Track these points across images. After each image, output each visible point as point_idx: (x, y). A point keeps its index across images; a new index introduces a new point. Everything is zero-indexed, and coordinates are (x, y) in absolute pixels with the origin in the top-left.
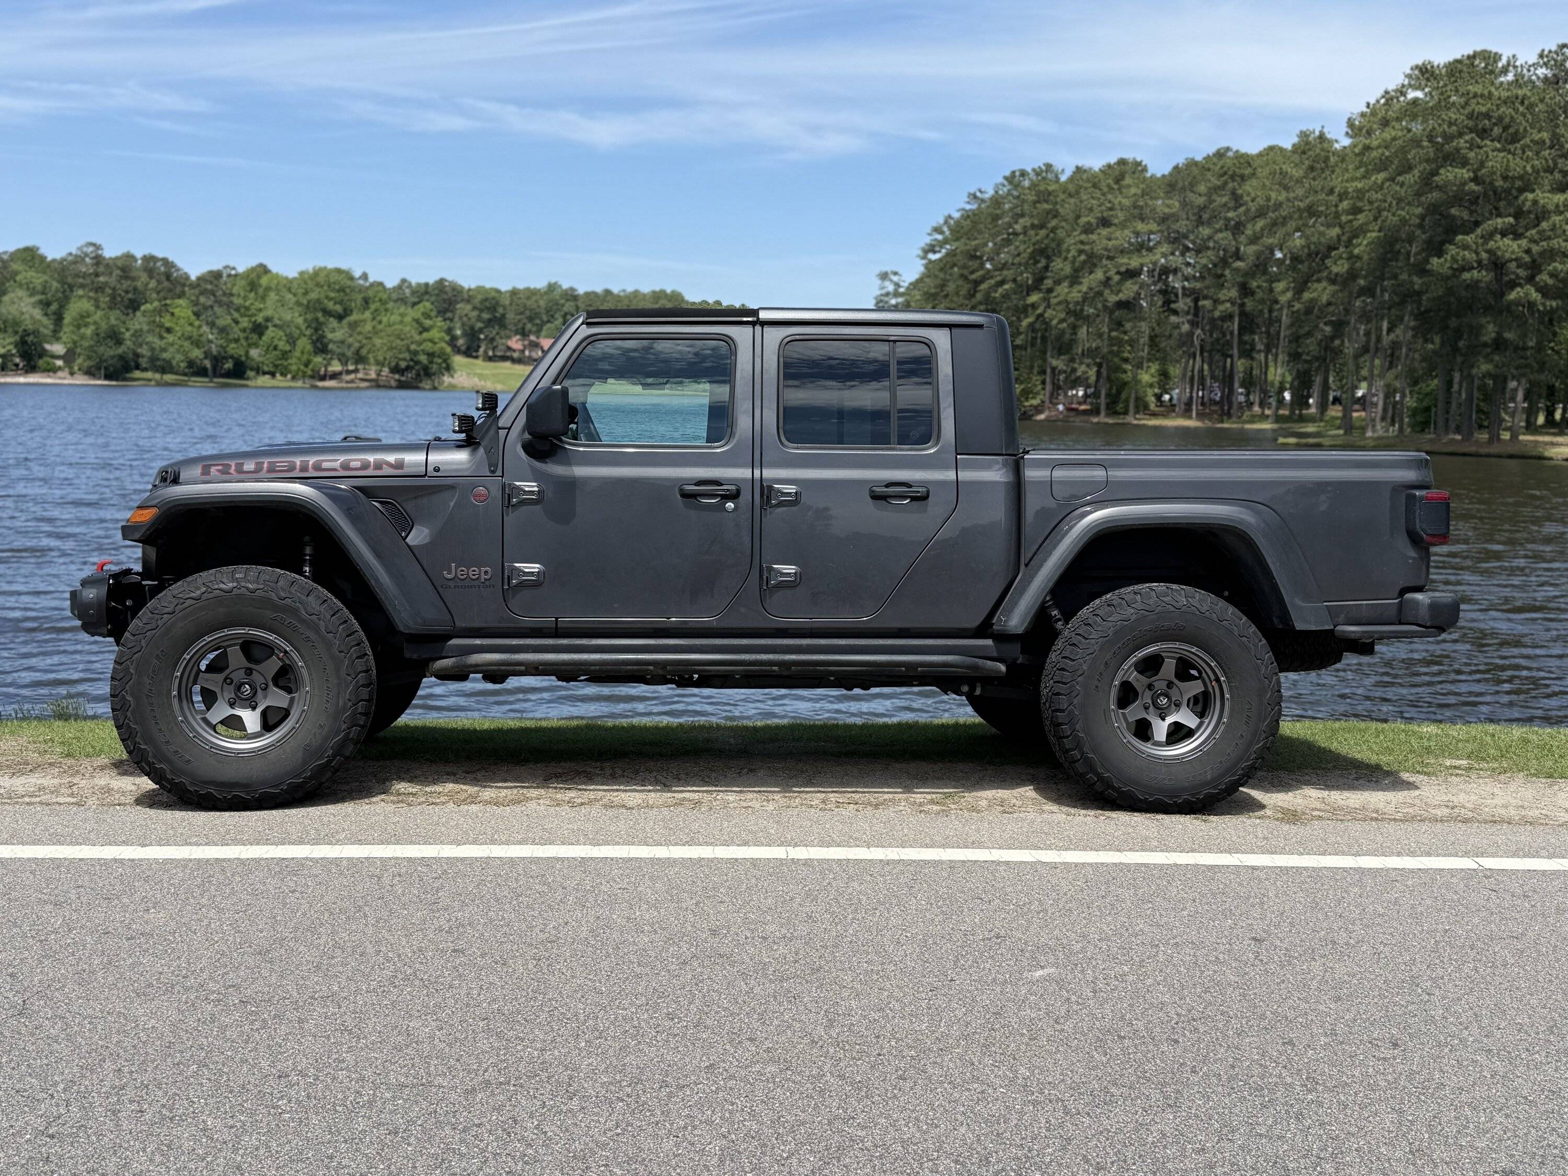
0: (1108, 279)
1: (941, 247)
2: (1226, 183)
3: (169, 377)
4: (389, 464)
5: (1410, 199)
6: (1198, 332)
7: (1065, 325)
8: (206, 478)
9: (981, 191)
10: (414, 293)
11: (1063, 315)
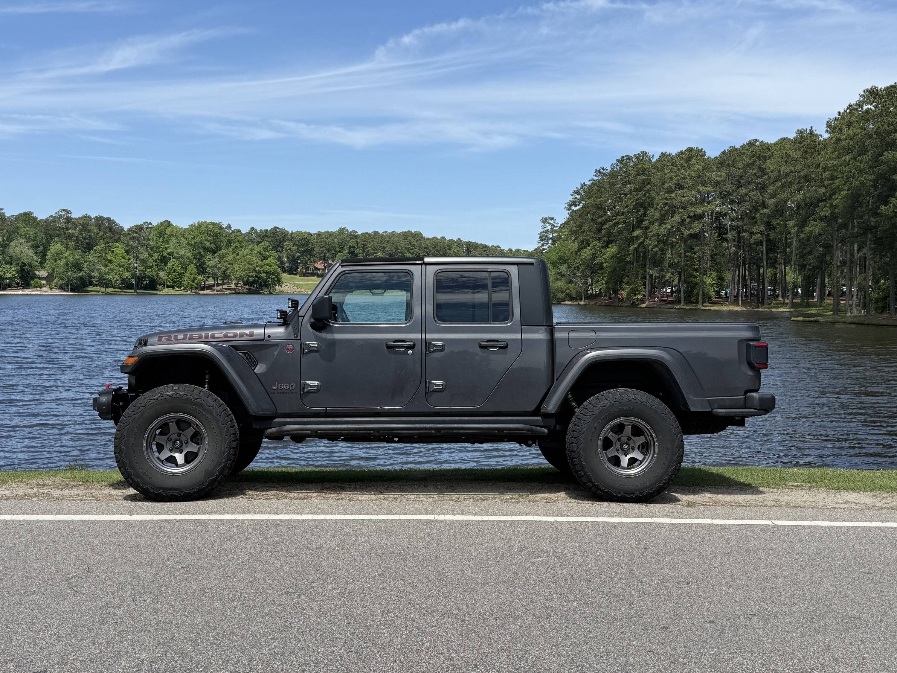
0: (683, 220)
1: (580, 203)
2: (755, 161)
3: (110, 290)
4: (247, 335)
5: (867, 170)
6: (741, 252)
7: (657, 249)
8: (160, 342)
9: (603, 169)
10: (258, 236)
11: (656, 243)
